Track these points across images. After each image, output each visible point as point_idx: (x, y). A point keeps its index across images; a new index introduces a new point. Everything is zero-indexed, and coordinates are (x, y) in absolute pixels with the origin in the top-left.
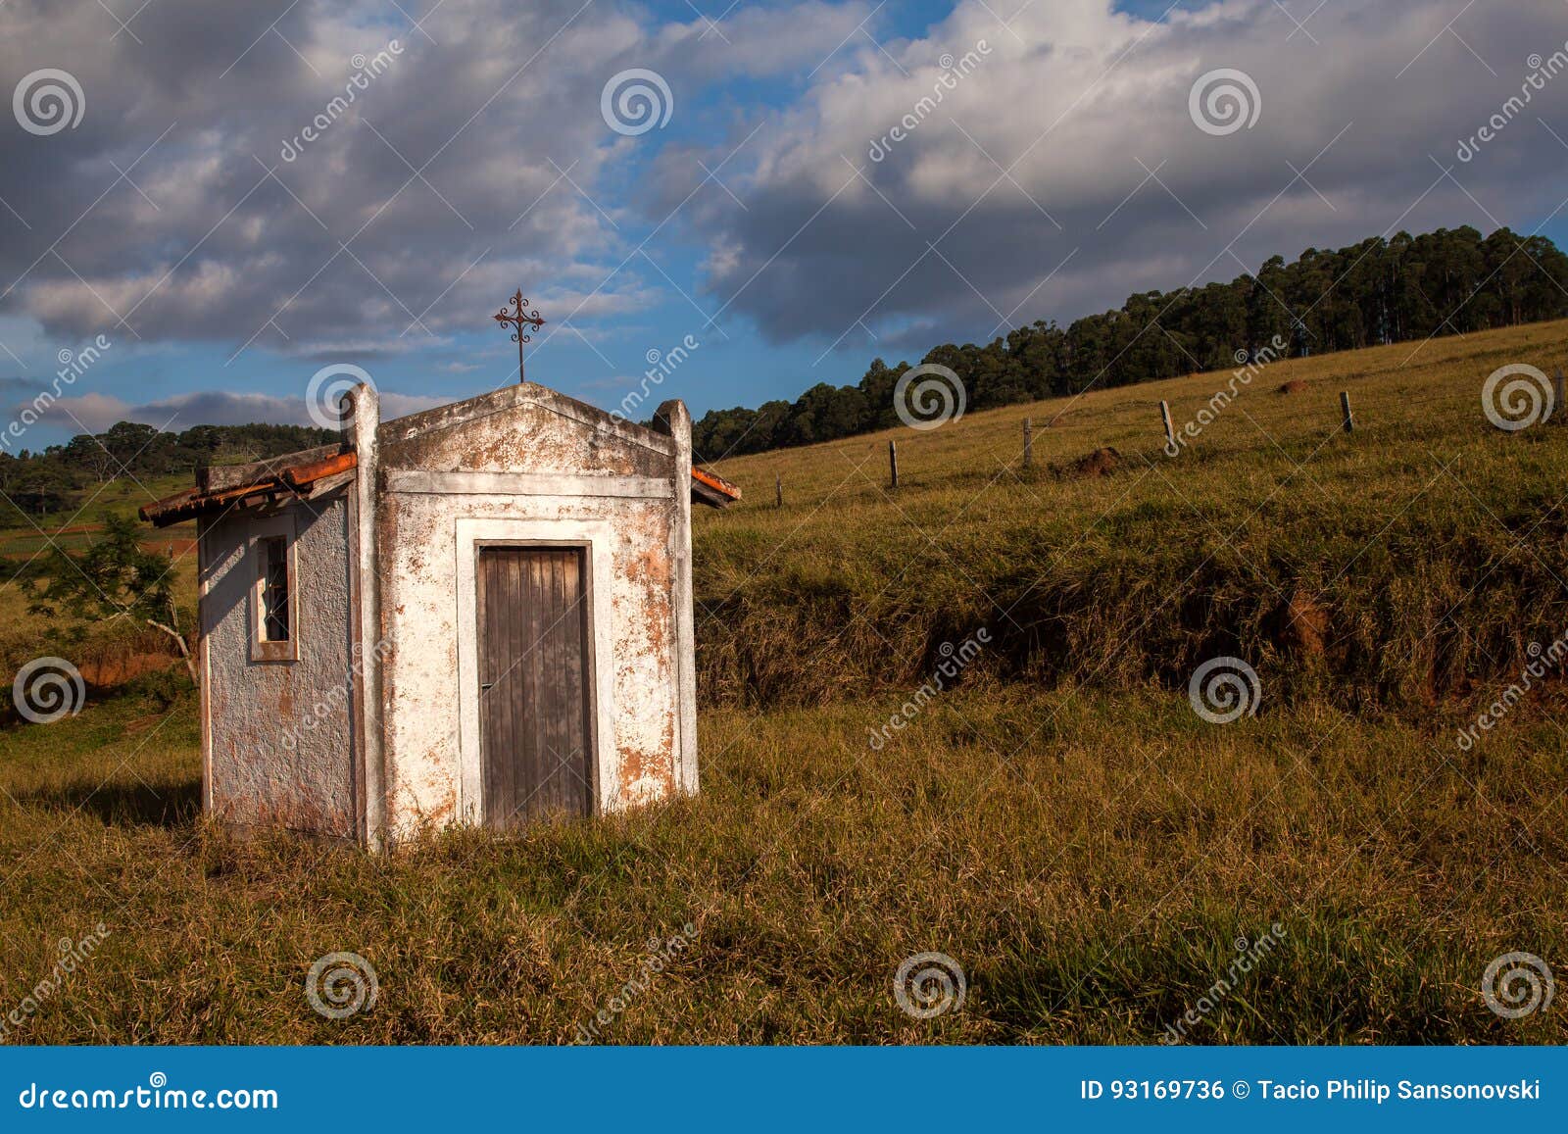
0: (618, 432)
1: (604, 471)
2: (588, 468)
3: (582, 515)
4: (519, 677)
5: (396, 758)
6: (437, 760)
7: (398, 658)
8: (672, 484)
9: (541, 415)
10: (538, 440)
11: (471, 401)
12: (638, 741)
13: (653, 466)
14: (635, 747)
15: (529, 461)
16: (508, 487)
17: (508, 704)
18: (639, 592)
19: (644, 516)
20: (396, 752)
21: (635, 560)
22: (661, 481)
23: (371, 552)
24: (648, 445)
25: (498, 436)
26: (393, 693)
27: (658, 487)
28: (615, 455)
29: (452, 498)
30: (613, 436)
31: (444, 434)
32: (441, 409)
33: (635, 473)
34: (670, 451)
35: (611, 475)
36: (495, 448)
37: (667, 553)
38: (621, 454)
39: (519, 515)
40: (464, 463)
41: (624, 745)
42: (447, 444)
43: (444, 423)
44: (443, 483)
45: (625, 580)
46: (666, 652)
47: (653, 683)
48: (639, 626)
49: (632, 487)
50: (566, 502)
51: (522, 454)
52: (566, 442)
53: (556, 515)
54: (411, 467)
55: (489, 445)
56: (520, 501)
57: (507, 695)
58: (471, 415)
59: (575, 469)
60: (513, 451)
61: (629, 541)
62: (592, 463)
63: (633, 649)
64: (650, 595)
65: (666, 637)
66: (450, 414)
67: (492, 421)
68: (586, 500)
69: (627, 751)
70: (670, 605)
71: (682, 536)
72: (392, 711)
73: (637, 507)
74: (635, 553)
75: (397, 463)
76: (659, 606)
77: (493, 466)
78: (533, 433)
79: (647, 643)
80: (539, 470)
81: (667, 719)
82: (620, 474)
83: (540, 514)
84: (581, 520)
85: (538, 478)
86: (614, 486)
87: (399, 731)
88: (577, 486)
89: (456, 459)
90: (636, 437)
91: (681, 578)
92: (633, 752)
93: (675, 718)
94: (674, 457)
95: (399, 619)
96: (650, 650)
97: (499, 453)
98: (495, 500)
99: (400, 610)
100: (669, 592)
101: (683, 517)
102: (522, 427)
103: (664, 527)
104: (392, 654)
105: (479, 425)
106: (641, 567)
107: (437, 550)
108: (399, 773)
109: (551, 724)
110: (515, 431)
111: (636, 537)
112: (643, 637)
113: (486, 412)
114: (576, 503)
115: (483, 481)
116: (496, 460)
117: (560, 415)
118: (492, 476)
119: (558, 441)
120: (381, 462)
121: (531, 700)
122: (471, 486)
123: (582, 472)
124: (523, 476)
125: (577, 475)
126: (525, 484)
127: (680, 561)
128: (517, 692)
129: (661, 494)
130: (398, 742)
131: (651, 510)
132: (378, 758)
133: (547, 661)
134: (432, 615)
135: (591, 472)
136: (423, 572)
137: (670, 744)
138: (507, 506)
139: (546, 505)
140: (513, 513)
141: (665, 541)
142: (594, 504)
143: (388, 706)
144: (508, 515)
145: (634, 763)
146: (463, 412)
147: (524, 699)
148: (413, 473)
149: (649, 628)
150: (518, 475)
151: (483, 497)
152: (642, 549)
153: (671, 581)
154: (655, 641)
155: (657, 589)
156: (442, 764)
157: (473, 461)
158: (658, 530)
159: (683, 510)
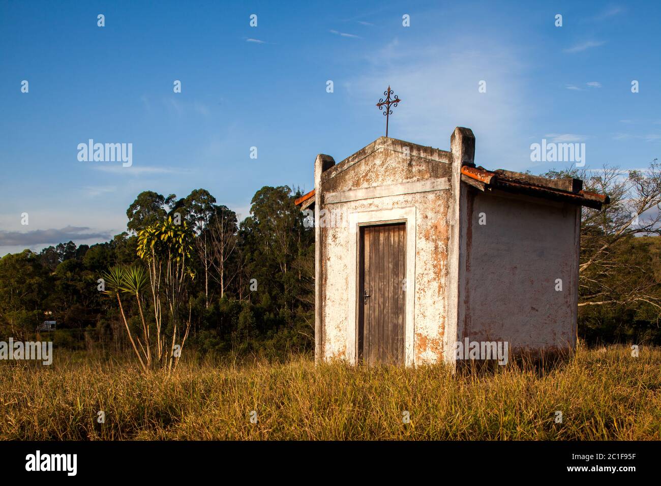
0: (422, 155)
1: (415, 179)
2: (407, 178)
3: (403, 205)
4: (382, 293)
5: (326, 327)
6: (340, 330)
7: (328, 282)
8: (449, 180)
9: (387, 154)
10: (385, 167)
11: (357, 153)
12: (426, 331)
13: (440, 171)
14: (424, 334)
15: (380, 179)
16: (371, 195)
17: (377, 306)
18: (431, 246)
19: (434, 202)
20: (326, 324)
21: (429, 228)
22: (443, 179)
23: (319, 233)
24: (437, 159)
25: (368, 169)
26: (325, 298)
27: (442, 183)
28: (421, 168)
29: (349, 203)
30: (420, 158)
31: (346, 172)
32: (345, 160)
33: (430, 177)
34: (449, 160)
35: (418, 180)
36: (367, 175)
37: (447, 222)
38: (423, 167)
39: (375, 208)
40: (353, 186)
41: (419, 332)
42: (347, 177)
43: (346, 167)
44: (345, 197)
45: (423, 239)
46: (443, 280)
47: (436, 298)
48: (430, 266)
49: (427, 185)
50: (396, 199)
51: (377, 176)
52: (398, 165)
53: (390, 206)
54: (333, 191)
55: (364, 174)
56: (376, 201)
57: (377, 302)
58: (356, 160)
59: (401, 180)
60: (373, 175)
61: (427, 217)
62: (409, 175)
63: (426, 279)
64: (436, 248)
65: (443, 272)
66: (348, 162)
67: (365, 161)
68: (406, 196)
69: (420, 335)
70: (446, 254)
71: (454, 211)
72: (325, 306)
73: (431, 197)
74: (429, 224)
75: (328, 190)
76: (440, 254)
77: (365, 185)
78: (383, 164)
79: (433, 276)
80: (385, 183)
81: (442, 320)
82: (423, 178)
83: (384, 207)
84: (402, 208)
85: (383, 188)
86: (419, 187)
87: (327, 315)
88: (401, 189)
89: (350, 183)
90: (431, 155)
91: (453, 236)
92: (423, 336)
93: (446, 319)
94: (451, 163)
95: (329, 263)
96: (435, 279)
97: (368, 177)
98: (366, 202)
99: (329, 259)
100: (447, 245)
101: (455, 199)
102: (378, 162)
103: (445, 207)
104: (326, 280)
105: (360, 164)
106: (432, 231)
107: (343, 230)
108: (327, 334)
109: (395, 318)
110: (375, 164)
111: (430, 214)
112: (431, 272)
113: (363, 157)
114: (401, 198)
115: (360, 193)
116: (368, 180)
117: (395, 151)
118: (364, 190)
119: (394, 165)
120: (322, 191)
121: (387, 305)
122: (356, 197)
123: (405, 181)
124: (378, 188)
125: (402, 183)
126: (378, 193)
127: (452, 226)
128: (381, 300)
129: (442, 187)
130: (327, 320)
131: (438, 198)
132: (319, 327)
133: (395, 285)
134: (340, 261)
135: (409, 180)
136: (337, 242)
137: (443, 334)
138: (370, 204)
139: (387, 202)
140: (373, 208)
141: (446, 215)
142: (409, 198)
143: (323, 304)
144: (371, 209)
145: (423, 342)
146: (353, 160)
147: (384, 303)
148: (334, 194)
149: (435, 266)
150: (375, 187)
151: (360, 201)
152: (433, 221)
153: (448, 239)
154: (437, 274)
155: (441, 244)
156: (342, 332)
157: (357, 184)
158: (442, 209)
159: (455, 196)
